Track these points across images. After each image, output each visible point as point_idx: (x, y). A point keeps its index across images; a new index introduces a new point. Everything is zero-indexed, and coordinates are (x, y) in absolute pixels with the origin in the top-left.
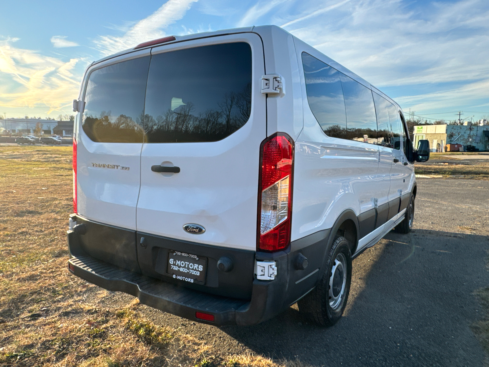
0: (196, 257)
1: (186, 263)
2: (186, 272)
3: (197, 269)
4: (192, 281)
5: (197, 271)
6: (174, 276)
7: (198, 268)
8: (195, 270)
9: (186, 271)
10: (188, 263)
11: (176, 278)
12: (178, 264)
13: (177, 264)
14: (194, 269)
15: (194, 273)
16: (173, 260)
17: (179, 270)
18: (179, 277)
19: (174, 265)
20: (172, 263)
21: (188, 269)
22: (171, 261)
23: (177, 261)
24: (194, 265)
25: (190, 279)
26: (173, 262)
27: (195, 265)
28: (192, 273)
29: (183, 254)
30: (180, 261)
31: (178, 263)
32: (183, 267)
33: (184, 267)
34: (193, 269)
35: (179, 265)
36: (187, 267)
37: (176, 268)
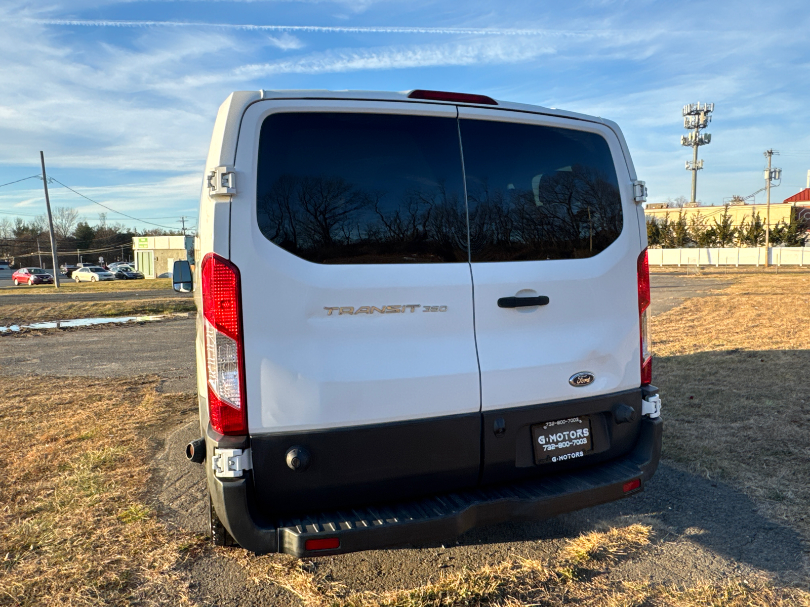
0: (578, 420)
1: (565, 433)
2: (568, 446)
3: (582, 436)
4: (582, 454)
5: (583, 438)
6: (554, 460)
7: (583, 433)
8: (579, 439)
9: (567, 444)
10: (568, 433)
11: (558, 461)
12: (553, 440)
13: (551, 441)
14: (578, 436)
15: (580, 443)
16: (543, 437)
17: (557, 448)
18: (561, 458)
19: (547, 443)
20: (544, 442)
21: (570, 440)
22: (541, 440)
23: (550, 436)
24: (576, 432)
25: (577, 454)
26: (544, 440)
27: (578, 431)
28: (578, 444)
29: (559, 423)
30: (555, 435)
31: (553, 438)
32: (561, 441)
33: (564, 440)
34: (576, 438)
35: (555, 441)
36: (567, 439)
37: (551, 447)
